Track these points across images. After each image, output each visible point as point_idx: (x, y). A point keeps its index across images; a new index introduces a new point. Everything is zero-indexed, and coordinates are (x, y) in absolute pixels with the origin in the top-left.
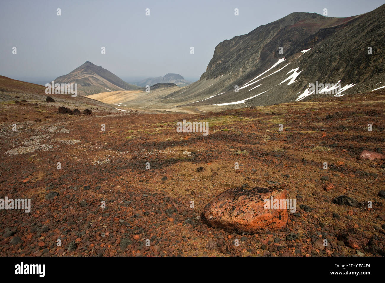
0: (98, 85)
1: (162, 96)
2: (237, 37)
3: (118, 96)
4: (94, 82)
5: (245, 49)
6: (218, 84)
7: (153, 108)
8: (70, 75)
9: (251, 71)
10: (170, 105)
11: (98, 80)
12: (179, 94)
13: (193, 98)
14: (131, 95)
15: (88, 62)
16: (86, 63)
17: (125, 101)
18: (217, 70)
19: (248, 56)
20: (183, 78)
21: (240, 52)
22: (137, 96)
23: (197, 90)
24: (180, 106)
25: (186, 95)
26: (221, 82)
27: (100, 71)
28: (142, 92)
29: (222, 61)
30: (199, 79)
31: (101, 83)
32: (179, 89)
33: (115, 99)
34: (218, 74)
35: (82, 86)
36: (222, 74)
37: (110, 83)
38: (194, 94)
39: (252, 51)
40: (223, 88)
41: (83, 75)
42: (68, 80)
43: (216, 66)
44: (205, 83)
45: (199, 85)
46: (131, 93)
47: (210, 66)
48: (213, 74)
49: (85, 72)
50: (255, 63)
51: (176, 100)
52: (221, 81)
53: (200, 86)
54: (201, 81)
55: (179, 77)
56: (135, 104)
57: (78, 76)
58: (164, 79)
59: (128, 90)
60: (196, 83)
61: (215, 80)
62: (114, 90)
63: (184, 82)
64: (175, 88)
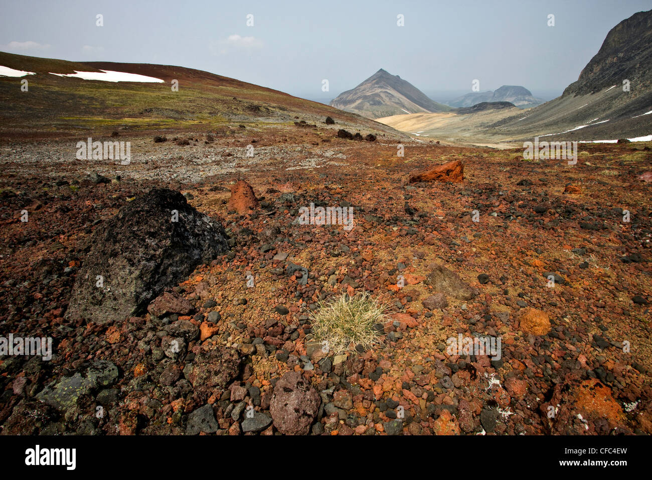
0: (392, 103)
1: (488, 123)
3: (418, 121)
4: (387, 99)
6: (598, 104)
7: (468, 142)
10: (497, 138)
11: (393, 96)
12: (516, 121)
13: (541, 129)
14: (438, 120)
15: (381, 69)
16: (379, 72)
17: (427, 128)
18: (603, 77)
20: (529, 93)
22: (447, 121)
23: (551, 115)
24: (515, 141)
25: (529, 124)
26: (607, 100)
27: (397, 83)
28: (455, 116)
29: (619, 59)
30: (561, 94)
31: (397, 101)
32: (519, 112)
33: (413, 125)
34: (602, 84)
35: (371, 105)
36: (613, 85)
37: (408, 100)
38: (546, 121)
40: (609, 112)
41: (373, 90)
42: (354, 97)
43: (602, 70)
44: (572, 102)
45: (558, 105)
46: (438, 116)
47: (589, 68)
48: (591, 84)
49: (376, 85)
51: (508, 131)
52: (607, 97)
53: (560, 107)
54: (564, 99)
55: (522, 92)
56: (441, 133)
57: (366, 91)
58: (494, 95)
59: (433, 111)
60: (552, 102)
61: (594, 96)
62: (413, 112)
63: (531, 101)
64: (511, 111)
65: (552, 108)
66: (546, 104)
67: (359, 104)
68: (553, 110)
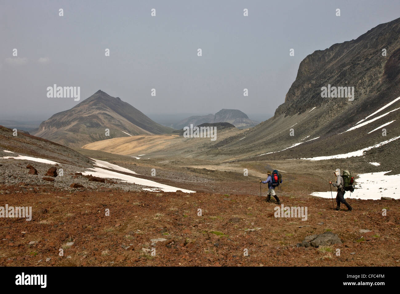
0: (112, 125)
2: (336, 45)
3: (140, 143)
4: (106, 121)
5: (354, 64)
6: (307, 122)
7: (185, 164)
8: (73, 111)
9: (368, 99)
10: (219, 159)
11: (112, 118)
12: (238, 141)
13: (261, 147)
14: (160, 142)
15: (100, 91)
16: (97, 93)
17: (149, 151)
18: (304, 99)
19: (360, 73)
20: (245, 116)
21: (344, 69)
22: (170, 143)
23: (268, 134)
24: (239, 161)
25: (249, 143)
26: (313, 118)
28: (178, 138)
29: (312, 85)
30: (273, 115)
31: (117, 123)
32: (239, 133)
33: (134, 148)
34: (305, 105)
35: (87, 127)
36: (314, 107)
37: (129, 122)
38: (264, 140)
39: (368, 66)
40: (318, 129)
41: (91, 112)
42: (69, 118)
43: (303, 94)
44: (284, 122)
45: (272, 125)
46: (161, 138)
47: (291, 93)
48: (296, 106)
49: (94, 107)
50: (375, 84)
51: (231, 151)
52: (312, 117)
53: (275, 126)
54: (277, 119)
55: (240, 115)
56: (164, 156)
57: (83, 112)
58: (215, 117)
59: (156, 134)
60: (267, 122)
61: (302, 116)
62: (135, 134)
63: (248, 123)
64: (231, 131)
65: (267, 128)
66: (262, 124)
67: (73, 126)
68: (269, 129)
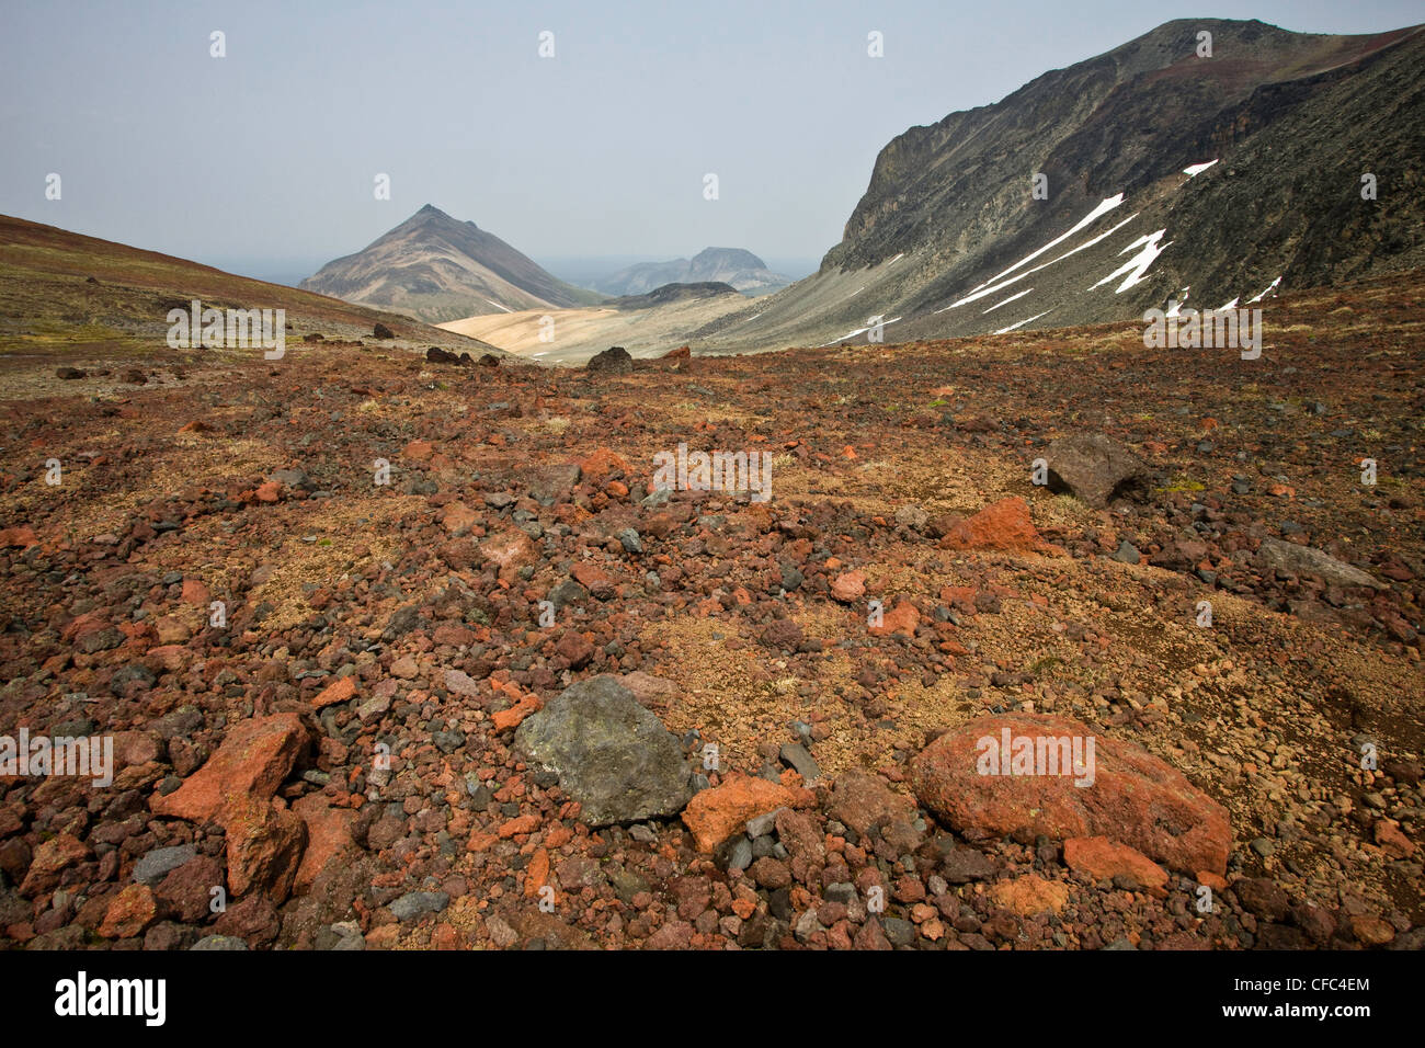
0: (465, 288)
1: (686, 328)
2: (956, 115)
3: (533, 328)
4: (450, 279)
5: (986, 162)
6: (880, 288)
8: (372, 254)
9: (997, 243)
11: (463, 270)
12: (743, 323)
13: (790, 338)
14: (577, 325)
15: (428, 207)
16: (422, 211)
17: (557, 345)
18: (881, 236)
19: (992, 186)
20: (760, 264)
21: (967, 172)
22: (599, 327)
23: (806, 310)
25: (766, 327)
26: (893, 279)
27: (470, 240)
28: (616, 315)
29: (901, 205)
30: (818, 268)
31: (474, 282)
32: (746, 304)
33: (521, 338)
34: (882, 250)
35: (410, 291)
36: (899, 252)
37: (502, 280)
38: (797, 321)
39: (1009, 169)
40: (898, 303)
41: (413, 256)
42: (364, 273)
43: (879, 224)
44: (837, 284)
45: (815, 289)
46: (578, 316)
47: (856, 221)
48: (865, 250)
49: (419, 245)
50: (1014, 212)
51: (729, 344)
52: (892, 275)
53: (820, 291)
54: (824, 276)
55: (746, 261)
57: (395, 258)
58: (692, 268)
59: (564, 306)
60: (804, 282)
61: (876, 269)
62: (517, 307)
63: (766, 280)
64: (730, 301)
65: (805, 295)
66: (795, 288)
67: (378, 290)
68: (809, 298)
